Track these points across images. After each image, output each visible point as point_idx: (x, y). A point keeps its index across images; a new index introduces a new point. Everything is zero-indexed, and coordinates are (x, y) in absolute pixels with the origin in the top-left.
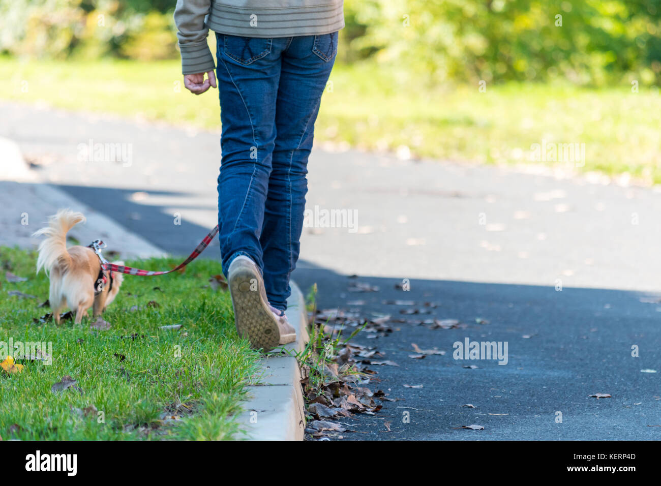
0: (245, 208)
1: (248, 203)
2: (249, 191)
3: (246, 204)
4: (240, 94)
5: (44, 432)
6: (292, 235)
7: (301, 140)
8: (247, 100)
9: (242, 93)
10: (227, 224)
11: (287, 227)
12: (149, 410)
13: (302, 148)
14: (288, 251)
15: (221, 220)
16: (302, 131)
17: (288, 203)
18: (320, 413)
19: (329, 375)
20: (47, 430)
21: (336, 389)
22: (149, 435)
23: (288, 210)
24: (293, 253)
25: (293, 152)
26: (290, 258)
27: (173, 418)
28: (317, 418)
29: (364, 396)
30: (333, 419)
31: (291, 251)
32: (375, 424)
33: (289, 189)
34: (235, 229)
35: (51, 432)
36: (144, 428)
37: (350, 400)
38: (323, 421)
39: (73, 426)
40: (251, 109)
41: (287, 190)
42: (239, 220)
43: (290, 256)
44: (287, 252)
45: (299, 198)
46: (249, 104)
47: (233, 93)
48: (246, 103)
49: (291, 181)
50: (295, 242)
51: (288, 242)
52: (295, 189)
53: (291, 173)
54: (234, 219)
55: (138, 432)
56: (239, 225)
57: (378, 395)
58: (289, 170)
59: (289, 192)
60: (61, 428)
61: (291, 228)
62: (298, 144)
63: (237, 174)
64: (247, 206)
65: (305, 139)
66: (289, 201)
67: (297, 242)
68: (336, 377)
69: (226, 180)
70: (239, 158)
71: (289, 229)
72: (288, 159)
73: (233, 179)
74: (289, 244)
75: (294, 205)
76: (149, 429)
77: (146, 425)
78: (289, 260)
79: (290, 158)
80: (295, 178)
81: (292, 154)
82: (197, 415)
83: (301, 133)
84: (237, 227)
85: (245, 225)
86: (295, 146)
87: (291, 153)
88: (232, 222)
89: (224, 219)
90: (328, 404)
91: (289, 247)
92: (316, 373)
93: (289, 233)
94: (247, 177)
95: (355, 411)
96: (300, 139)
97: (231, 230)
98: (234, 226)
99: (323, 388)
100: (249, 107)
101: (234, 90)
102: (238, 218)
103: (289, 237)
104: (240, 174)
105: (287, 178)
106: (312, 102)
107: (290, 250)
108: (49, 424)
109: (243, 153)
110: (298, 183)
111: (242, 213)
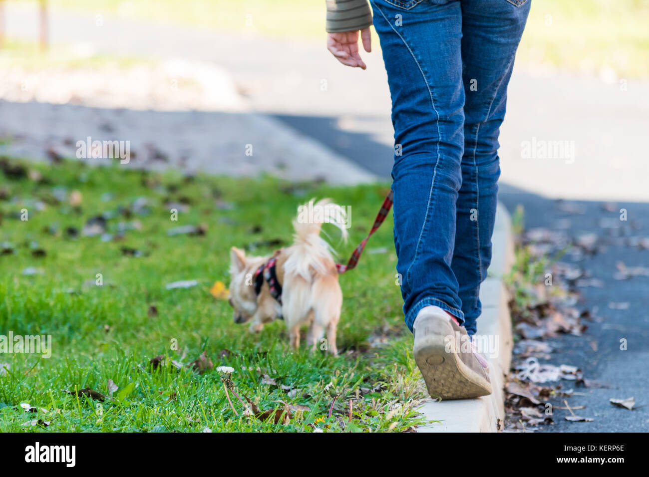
0: (428, 221)
1: (431, 214)
2: (432, 194)
3: (429, 216)
4: (407, 45)
5: (254, 356)
6: (480, 238)
7: (489, 110)
8: (417, 52)
9: (408, 42)
10: (406, 248)
11: (474, 228)
12: (357, 332)
13: (491, 119)
14: (476, 258)
15: (398, 241)
16: (491, 98)
17: (473, 195)
18: (527, 334)
19: (535, 297)
20: (256, 355)
21: (542, 310)
22: (358, 358)
23: (474, 204)
24: (482, 260)
25: (479, 125)
26: (478, 268)
27: (381, 341)
28: (523, 338)
29: (570, 316)
30: (540, 339)
31: (480, 258)
32: (581, 344)
33: (475, 176)
34: (416, 257)
35: (260, 356)
36: (352, 352)
37: (556, 321)
38: (530, 342)
39: (282, 350)
40: (424, 64)
41: (472, 178)
42: (421, 243)
43: (479, 266)
44: (474, 261)
45: (489, 187)
46: (420, 57)
47: (396, 45)
48: (416, 56)
49: (477, 165)
50: (485, 245)
51: (476, 248)
52: (482, 175)
53: (477, 153)
54: (414, 241)
55: (346, 355)
56: (422, 250)
57: (585, 315)
58: (475, 150)
59: (474, 181)
60: (270, 352)
61: (478, 229)
62: (486, 114)
63: (414, 168)
64: (431, 219)
65: (495, 107)
66: (475, 193)
67: (488, 245)
68: (541, 298)
69: (400, 178)
70: (417, 137)
71: (476, 230)
72: (472, 135)
73: (410, 176)
74: (477, 250)
75: (482, 197)
76: (358, 352)
77: (354, 348)
78: (477, 271)
79: (475, 133)
80: (481, 160)
81: (478, 128)
82: (405, 337)
83: (489, 100)
84: (419, 253)
85: (429, 249)
86: (482, 118)
87: (477, 126)
88: (411, 245)
89: (401, 240)
90: (533, 324)
91: (477, 254)
92: (523, 295)
93: (476, 235)
94: (429, 168)
95: (561, 331)
96: (488, 108)
97: (412, 258)
98: (415, 251)
99: (530, 309)
100: (420, 62)
101: (396, 41)
102: (420, 239)
103: (477, 241)
104: (418, 166)
105: (472, 161)
106: (504, 61)
107: (478, 257)
108: (258, 349)
109: (420, 129)
110: (487, 167)
111: (425, 230)
